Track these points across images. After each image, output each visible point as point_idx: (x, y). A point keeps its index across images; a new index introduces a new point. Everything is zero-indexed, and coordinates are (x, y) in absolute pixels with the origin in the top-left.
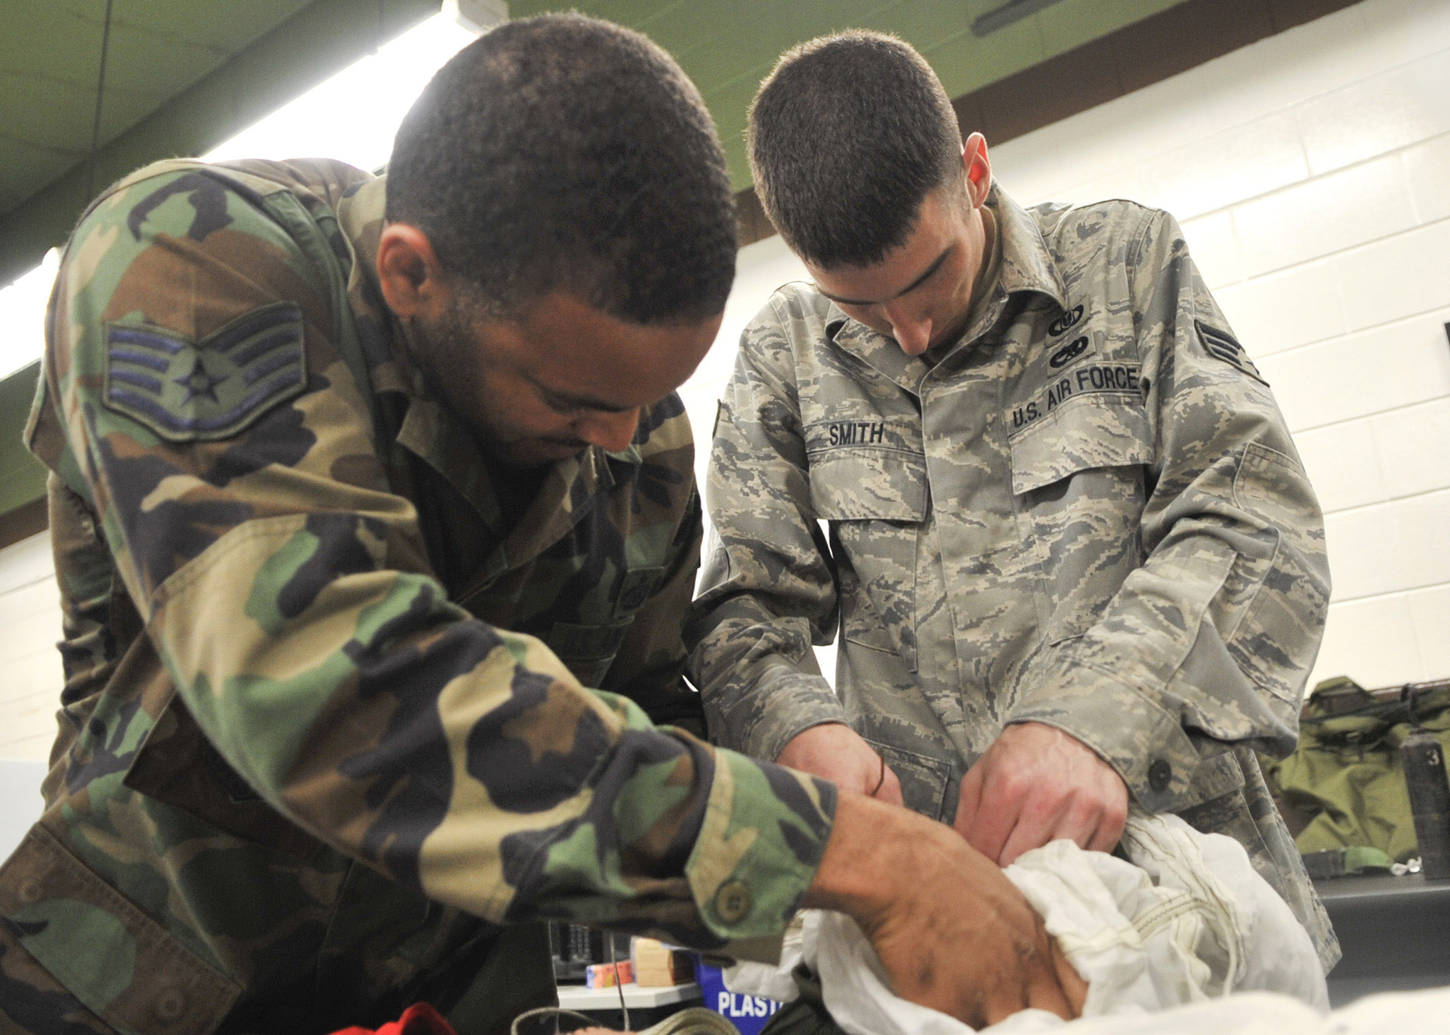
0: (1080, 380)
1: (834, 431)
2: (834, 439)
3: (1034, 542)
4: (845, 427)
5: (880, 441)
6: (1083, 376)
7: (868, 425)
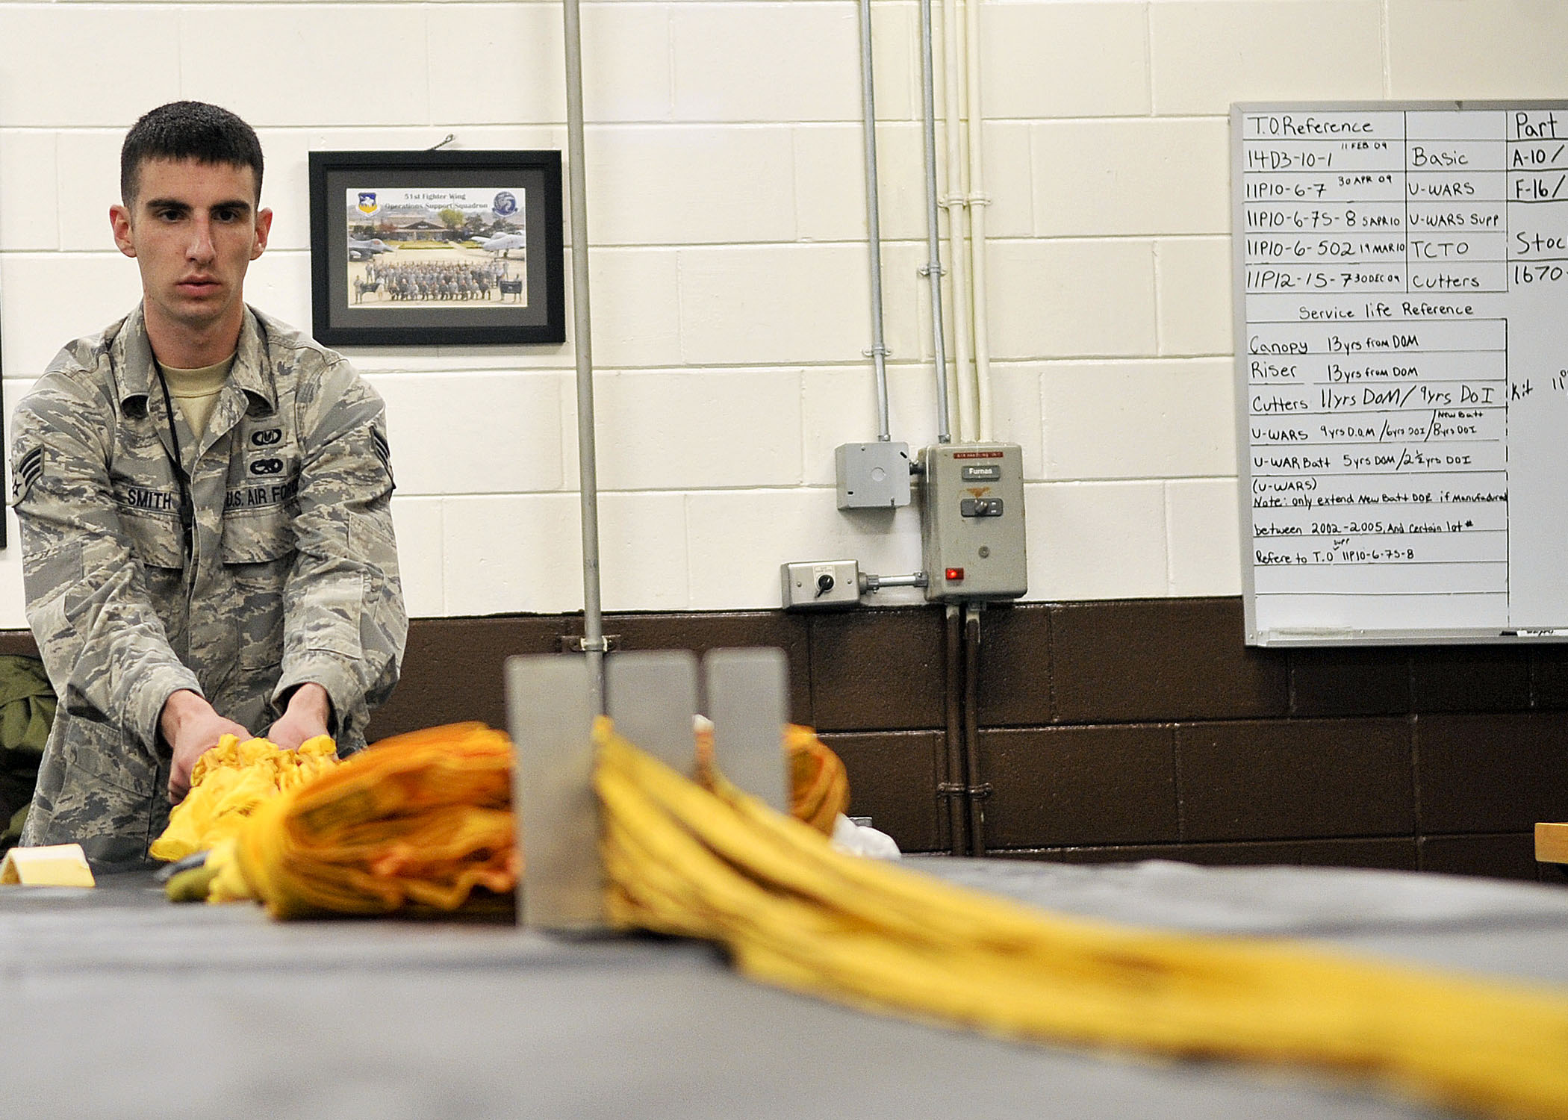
0: (274, 494)
1: (132, 493)
2: (132, 500)
3: (234, 593)
4: (143, 494)
5: (169, 508)
6: (276, 491)
7: (161, 495)
